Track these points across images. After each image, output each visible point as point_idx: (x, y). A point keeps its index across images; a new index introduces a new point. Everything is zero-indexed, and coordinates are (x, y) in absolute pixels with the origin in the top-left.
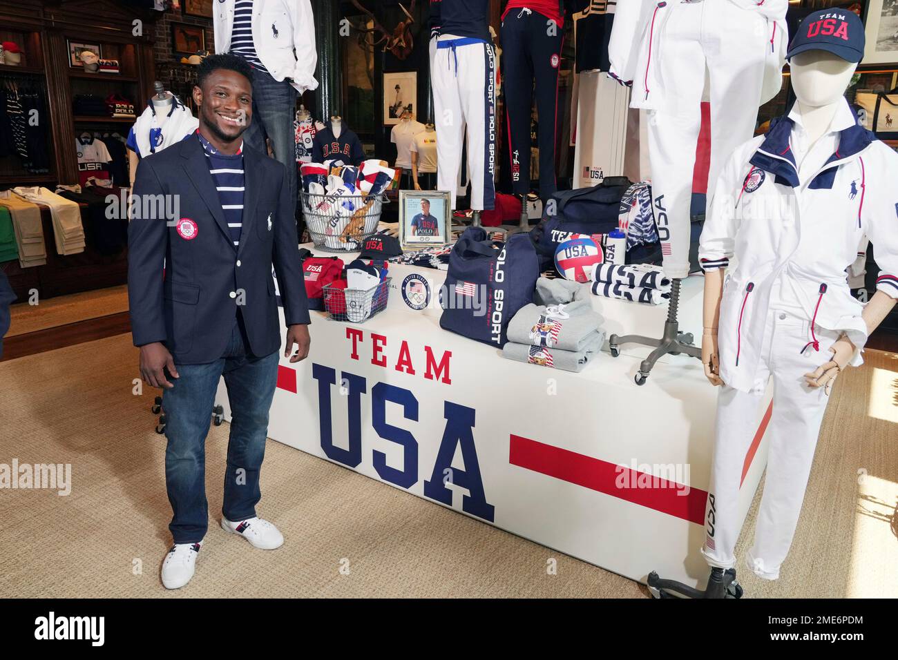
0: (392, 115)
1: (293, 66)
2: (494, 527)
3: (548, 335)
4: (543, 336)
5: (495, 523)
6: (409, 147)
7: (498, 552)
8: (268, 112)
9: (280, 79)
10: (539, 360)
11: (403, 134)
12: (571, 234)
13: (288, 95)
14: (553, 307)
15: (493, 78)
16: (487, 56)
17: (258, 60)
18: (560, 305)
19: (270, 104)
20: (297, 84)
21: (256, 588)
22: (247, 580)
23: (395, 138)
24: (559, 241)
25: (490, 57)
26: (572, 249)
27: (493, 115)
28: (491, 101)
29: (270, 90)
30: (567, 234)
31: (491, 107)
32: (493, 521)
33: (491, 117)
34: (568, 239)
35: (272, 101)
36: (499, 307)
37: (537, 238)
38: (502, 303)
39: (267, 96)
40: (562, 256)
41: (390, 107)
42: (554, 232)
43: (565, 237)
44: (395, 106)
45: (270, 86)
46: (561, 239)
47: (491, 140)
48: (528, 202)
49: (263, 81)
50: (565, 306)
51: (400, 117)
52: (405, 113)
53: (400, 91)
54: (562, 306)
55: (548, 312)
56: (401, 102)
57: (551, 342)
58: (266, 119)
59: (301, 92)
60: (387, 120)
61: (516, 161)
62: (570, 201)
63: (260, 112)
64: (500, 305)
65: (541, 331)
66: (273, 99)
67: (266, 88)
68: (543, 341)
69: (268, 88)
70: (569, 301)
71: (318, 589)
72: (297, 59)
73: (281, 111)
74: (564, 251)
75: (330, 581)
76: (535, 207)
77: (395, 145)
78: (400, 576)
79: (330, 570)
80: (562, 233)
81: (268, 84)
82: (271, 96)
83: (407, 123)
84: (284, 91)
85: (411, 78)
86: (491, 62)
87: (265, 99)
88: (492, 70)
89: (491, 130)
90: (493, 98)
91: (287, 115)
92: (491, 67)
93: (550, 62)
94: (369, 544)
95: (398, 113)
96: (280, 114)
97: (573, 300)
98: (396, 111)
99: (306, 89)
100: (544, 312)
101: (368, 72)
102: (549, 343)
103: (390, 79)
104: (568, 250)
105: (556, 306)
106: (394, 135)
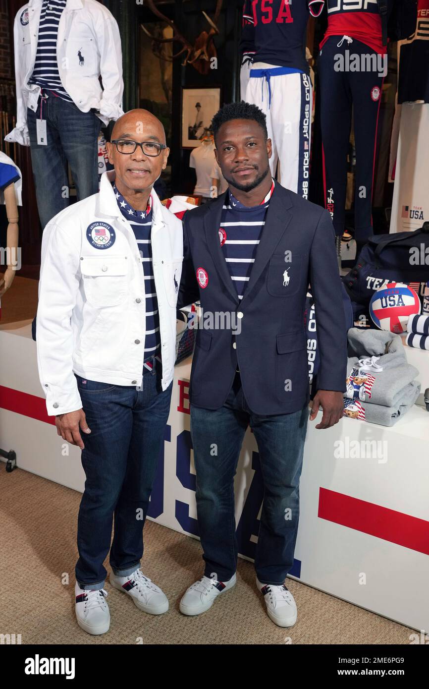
0: (192, 136)
1: (98, 96)
2: (300, 583)
3: (361, 389)
4: (356, 390)
5: (302, 579)
6: (209, 174)
7: (304, 608)
8: (72, 144)
9: (86, 110)
10: (351, 413)
11: (204, 159)
12: (387, 281)
13: (94, 126)
14: (366, 360)
15: (309, 111)
16: (303, 87)
17: (62, 89)
18: (373, 357)
19: (75, 136)
20: (102, 115)
21: (59, 636)
22: (49, 628)
23: (194, 163)
24: (374, 288)
25: (306, 89)
26: (388, 299)
27: (307, 151)
28: (306, 135)
29: (74, 122)
30: (383, 282)
31: (306, 142)
32: (299, 577)
33: (305, 153)
34: (384, 287)
35: (76, 133)
36: (312, 357)
37: (351, 284)
38: (314, 353)
39: (71, 128)
40: (377, 305)
41: (190, 128)
42: (370, 279)
43: (381, 284)
44: (195, 126)
45: (74, 117)
46: (376, 287)
47: (305, 177)
48: (341, 241)
49: (67, 111)
50: (378, 358)
51: (201, 139)
52: (207, 135)
53: (201, 109)
54: (375, 359)
55: (361, 365)
56: (201, 123)
57: (364, 396)
58: (70, 152)
59: (106, 123)
60: (186, 142)
61: (330, 200)
62: (387, 247)
63: (63, 143)
64: (312, 355)
65: (354, 384)
66: (78, 130)
67: (70, 119)
68: (356, 394)
69: (73, 119)
70: (382, 353)
71: (122, 639)
72: (103, 89)
73: (85, 143)
74: (379, 300)
75: (133, 631)
76: (348, 247)
77: (194, 170)
78: (204, 628)
79: (134, 621)
80: (377, 280)
81: (72, 114)
82: (76, 128)
83: (208, 146)
84: (89, 123)
85: (214, 96)
86: (307, 94)
87: (68, 131)
88: (308, 102)
89: (304, 167)
90: (308, 132)
91: (92, 148)
92: (307, 100)
93: (371, 95)
94: (172, 596)
95: (198, 134)
96: (85, 146)
97: (387, 352)
98: (196, 132)
99: (110, 120)
100: (357, 364)
101: (164, 83)
102: (362, 397)
103: (190, 96)
104: (384, 300)
105: (369, 359)
106: (193, 158)
